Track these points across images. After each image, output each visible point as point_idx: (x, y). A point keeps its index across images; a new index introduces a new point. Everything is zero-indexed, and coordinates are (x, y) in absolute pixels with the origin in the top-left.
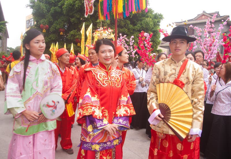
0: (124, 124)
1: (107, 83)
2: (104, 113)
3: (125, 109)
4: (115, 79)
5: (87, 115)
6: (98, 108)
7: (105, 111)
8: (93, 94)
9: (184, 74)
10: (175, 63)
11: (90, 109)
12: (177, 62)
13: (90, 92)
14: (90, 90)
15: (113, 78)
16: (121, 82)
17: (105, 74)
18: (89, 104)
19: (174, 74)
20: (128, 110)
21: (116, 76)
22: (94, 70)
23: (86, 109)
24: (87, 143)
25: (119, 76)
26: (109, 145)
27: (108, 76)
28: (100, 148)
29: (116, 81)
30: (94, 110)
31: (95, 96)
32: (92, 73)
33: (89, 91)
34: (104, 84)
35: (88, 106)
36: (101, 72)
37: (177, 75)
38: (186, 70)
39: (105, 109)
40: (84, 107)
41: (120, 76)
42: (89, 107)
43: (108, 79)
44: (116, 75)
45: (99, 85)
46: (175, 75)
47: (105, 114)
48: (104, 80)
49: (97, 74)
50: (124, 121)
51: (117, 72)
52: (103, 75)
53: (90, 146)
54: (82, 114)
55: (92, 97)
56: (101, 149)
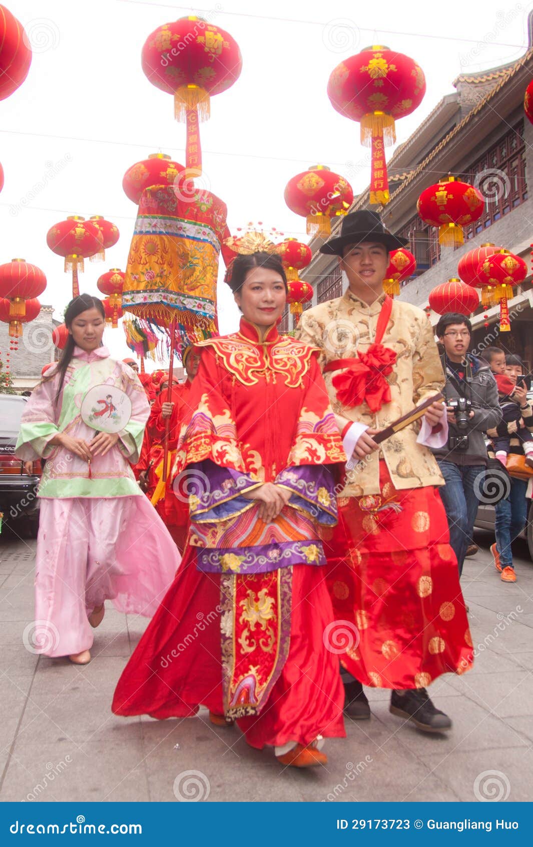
0: (300, 487)
1: (257, 377)
2: (249, 460)
3: (310, 446)
4: (285, 365)
5: (196, 461)
6: (235, 443)
7: (252, 456)
8: (217, 410)
9: (390, 333)
10: (363, 306)
11: (205, 446)
12: (367, 305)
13: (207, 404)
14: (207, 398)
15: (278, 364)
16: (303, 375)
17: (253, 352)
18: (203, 435)
19: (366, 335)
20: (318, 449)
21: (289, 359)
22: (221, 344)
23: (194, 447)
24: (209, 551)
25: (299, 358)
26: (275, 558)
27: (264, 359)
28: (242, 566)
29: (287, 371)
30: (224, 448)
31: (223, 414)
32: (215, 353)
33: (206, 402)
34: (248, 380)
35: (201, 438)
36: (240, 348)
37: (373, 336)
38: (393, 322)
39: (254, 449)
40: (191, 443)
41: (302, 359)
42: (203, 440)
43: (263, 365)
44: (290, 356)
45: (233, 383)
46: (369, 338)
47: (252, 463)
48: (247, 368)
49: (228, 355)
50: (300, 478)
51: (293, 347)
52: (245, 357)
53: (219, 560)
54: (183, 462)
55: (214, 416)
56: (245, 568)
